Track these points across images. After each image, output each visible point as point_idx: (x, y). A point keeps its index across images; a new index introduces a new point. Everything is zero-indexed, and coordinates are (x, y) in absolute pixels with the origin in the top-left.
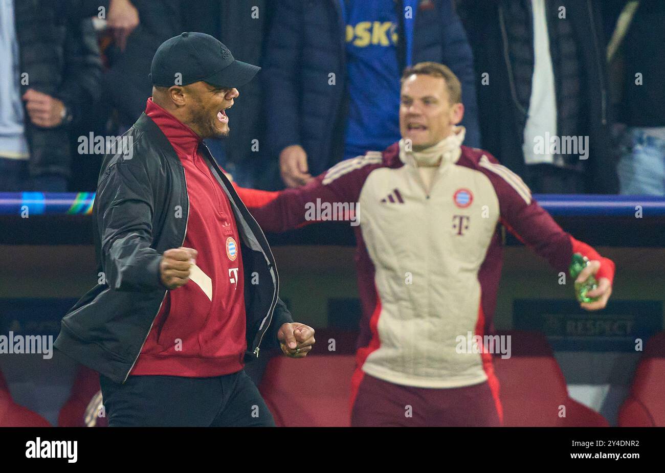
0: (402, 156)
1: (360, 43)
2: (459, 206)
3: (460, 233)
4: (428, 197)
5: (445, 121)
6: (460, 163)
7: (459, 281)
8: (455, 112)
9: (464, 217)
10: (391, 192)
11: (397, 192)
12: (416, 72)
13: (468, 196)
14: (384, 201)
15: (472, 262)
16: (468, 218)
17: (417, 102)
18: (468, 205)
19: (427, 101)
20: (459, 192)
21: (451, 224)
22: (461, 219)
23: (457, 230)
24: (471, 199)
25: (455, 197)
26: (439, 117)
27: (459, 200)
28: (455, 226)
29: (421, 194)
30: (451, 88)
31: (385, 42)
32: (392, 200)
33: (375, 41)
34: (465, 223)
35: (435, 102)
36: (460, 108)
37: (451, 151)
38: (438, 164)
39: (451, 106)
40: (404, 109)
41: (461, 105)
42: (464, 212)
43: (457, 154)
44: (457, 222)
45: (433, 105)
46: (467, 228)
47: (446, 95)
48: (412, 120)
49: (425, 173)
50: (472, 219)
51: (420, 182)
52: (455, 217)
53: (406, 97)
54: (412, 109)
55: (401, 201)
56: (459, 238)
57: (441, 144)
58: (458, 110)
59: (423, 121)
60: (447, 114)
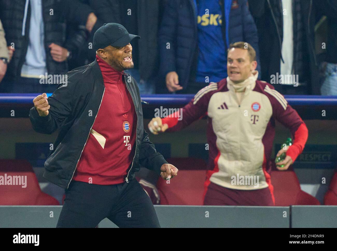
0: (228, 86)
1: (204, 24)
2: (254, 110)
3: (254, 123)
4: (239, 106)
5: (248, 70)
6: (255, 90)
7: (254, 145)
8: (253, 65)
9: (256, 115)
10: (222, 104)
11: (225, 104)
12: (235, 47)
13: (258, 106)
14: (219, 108)
15: (259, 136)
16: (258, 116)
17: (235, 61)
18: (258, 110)
19: (239, 60)
20: (254, 104)
21: (250, 119)
22: (255, 116)
23: (253, 122)
24: (260, 107)
25: (252, 106)
26: (245, 67)
27: (254, 108)
28: (252, 120)
29: (237, 105)
30: (251, 54)
31: (216, 24)
32: (223, 108)
33: (211, 23)
34: (256, 118)
35: (243, 61)
36: (255, 63)
37: (250, 85)
38: (244, 91)
39: (251, 62)
40: (229, 65)
41: (256, 62)
42: (256, 113)
43: (253, 86)
44: (253, 118)
45: (242, 63)
46: (257, 121)
47: (249, 57)
48: (233, 70)
49: (238, 95)
50: (260, 117)
51: (236, 99)
52: (252, 116)
53: (230, 58)
54: (232, 65)
55: (227, 108)
56: (254, 125)
57: (246, 81)
58: (254, 64)
59: (237, 70)
60: (249, 67)
